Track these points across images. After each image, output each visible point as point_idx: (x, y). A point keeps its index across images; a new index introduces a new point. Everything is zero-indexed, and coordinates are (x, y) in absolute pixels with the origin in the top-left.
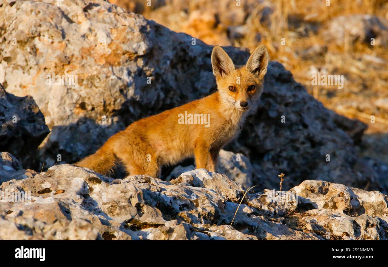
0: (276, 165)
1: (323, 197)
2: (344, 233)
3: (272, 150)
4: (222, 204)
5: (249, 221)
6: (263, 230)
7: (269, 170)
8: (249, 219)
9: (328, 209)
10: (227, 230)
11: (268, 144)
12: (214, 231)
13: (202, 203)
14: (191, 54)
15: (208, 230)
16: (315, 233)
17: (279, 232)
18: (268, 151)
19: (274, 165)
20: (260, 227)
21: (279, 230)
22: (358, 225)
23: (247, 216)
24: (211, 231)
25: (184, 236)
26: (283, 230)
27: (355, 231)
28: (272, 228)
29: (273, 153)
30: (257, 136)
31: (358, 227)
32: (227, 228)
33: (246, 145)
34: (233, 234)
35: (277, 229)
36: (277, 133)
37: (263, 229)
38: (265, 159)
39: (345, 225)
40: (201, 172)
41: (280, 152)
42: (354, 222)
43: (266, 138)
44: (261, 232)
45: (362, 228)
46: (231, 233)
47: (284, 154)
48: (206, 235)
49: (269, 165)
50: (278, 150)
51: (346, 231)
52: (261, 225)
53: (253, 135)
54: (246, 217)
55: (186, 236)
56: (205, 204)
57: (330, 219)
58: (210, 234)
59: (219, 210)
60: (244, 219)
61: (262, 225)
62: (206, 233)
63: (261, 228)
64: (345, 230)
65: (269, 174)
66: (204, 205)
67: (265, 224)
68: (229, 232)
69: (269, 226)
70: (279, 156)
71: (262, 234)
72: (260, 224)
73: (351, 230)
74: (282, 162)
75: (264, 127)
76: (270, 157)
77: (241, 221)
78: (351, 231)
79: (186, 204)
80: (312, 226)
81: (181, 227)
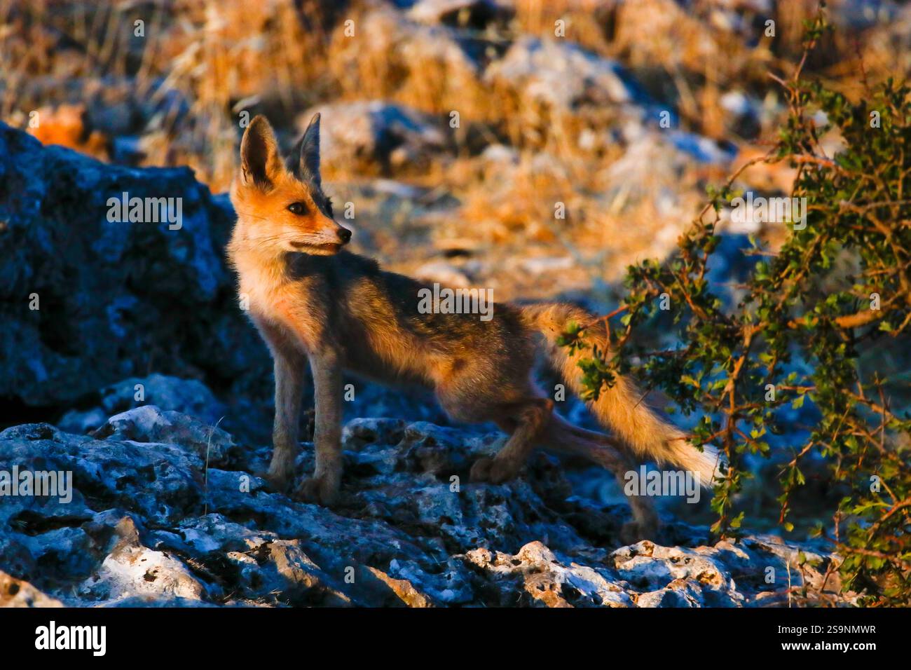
1: (392, 450)
2: (444, 519)
3: (247, 370)
4: (199, 473)
5: (255, 504)
6: (284, 521)
7: (244, 410)
8: (254, 500)
9: (407, 474)
10: (217, 523)
11: (240, 359)
12: (191, 527)
13: (161, 473)
14: (80, 185)
15: (178, 526)
16: (386, 523)
17: (315, 522)
19: (253, 400)
20: (279, 516)
21: (316, 519)
23: (250, 495)
24: (186, 527)
26: (323, 518)
27: (465, 514)
28: (301, 517)
29: (250, 376)
31: (470, 506)
32: (216, 520)
34: (229, 530)
35: (312, 518)
37: (285, 518)
39: (444, 503)
40: (149, 413)
43: (234, 347)
44: (280, 524)
45: (478, 506)
46: (226, 530)
48: (177, 535)
51: (448, 514)
52: (279, 511)
53: (210, 342)
54: (249, 497)
56: (168, 474)
57: (413, 492)
58: (183, 533)
59: (195, 483)
60: (243, 501)
61: (282, 511)
62: (177, 532)
63: (281, 518)
64: (445, 512)
65: (244, 418)
66: (166, 477)
67: (287, 509)
68: (222, 527)
69: (295, 512)
71: (283, 529)
72: (278, 508)
73: (455, 512)
76: (246, 384)
77: (240, 505)
78: (457, 514)
79: (130, 476)
80: (378, 508)
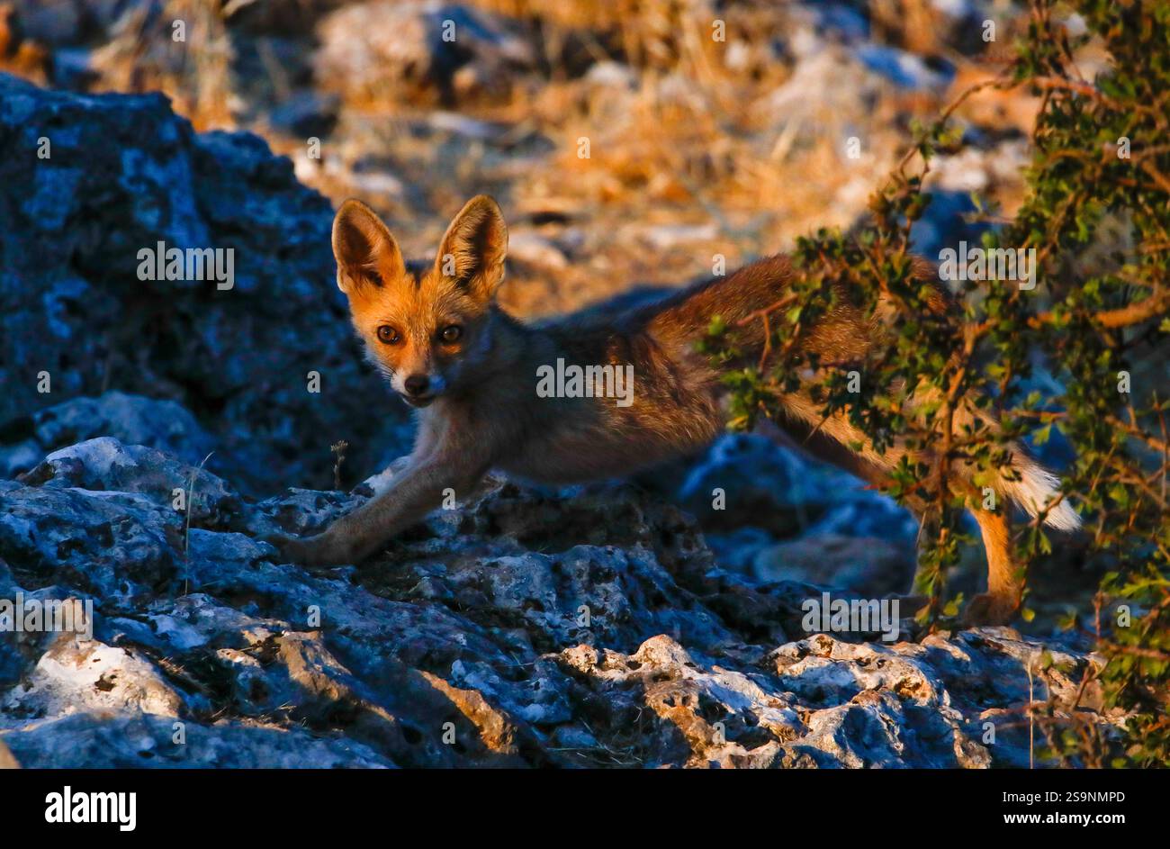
0: (263, 431)
2: (531, 603)
3: (247, 386)
4: (176, 534)
5: (257, 579)
6: (300, 604)
7: (242, 444)
8: (255, 574)
9: (475, 537)
10: (201, 607)
11: (236, 371)
12: (165, 613)
13: (122, 535)
15: (146, 611)
16: (445, 607)
17: (344, 606)
18: (236, 392)
19: (254, 431)
20: (292, 597)
21: (345, 602)
22: (566, 578)
23: (250, 567)
24: (157, 614)
26: (356, 602)
27: (560, 596)
28: (323, 598)
29: (249, 396)
30: (202, 349)
31: (567, 585)
32: (201, 603)
33: (171, 376)
34: (220, 618)
35: (339, 600)
36: (259, 338)
37: (300, 600)
38: (229, 412)
39: (530, 579)
40: (105, 448)
41: (272, 391)
42: (556, 568)
43: (227, 354)
44: (294, 609)
45: (578, 584)
46: (215, 617)
47: (282, 397)
48: (144, 625)
49: (242, 432)
50: (266, 385)
51: (535, 596)
52: (292, 591)
53: (192, 345)
54: (248, 569)
56: (132, 536)
57: (484, 564)
58: (154, 621)
59: (171, 550)
60: (241, 576)
61: (297, 590)
62: (144, 620)
63: (294, 600)
64: (531, 593)
65: (242, 456)
66: (129, 541)
67: (303, 587)
68: (209, 613)
69: (315, 592)
70: (268, 404)
71: (297, 616)
72: (291, 586)
73: (546, 592)
74: (279, 423)
75: (221, 323)
76: (243, 407)
77: (235, 581)
78: (548, 595)
79: (77, 539)
80: (435, 586)
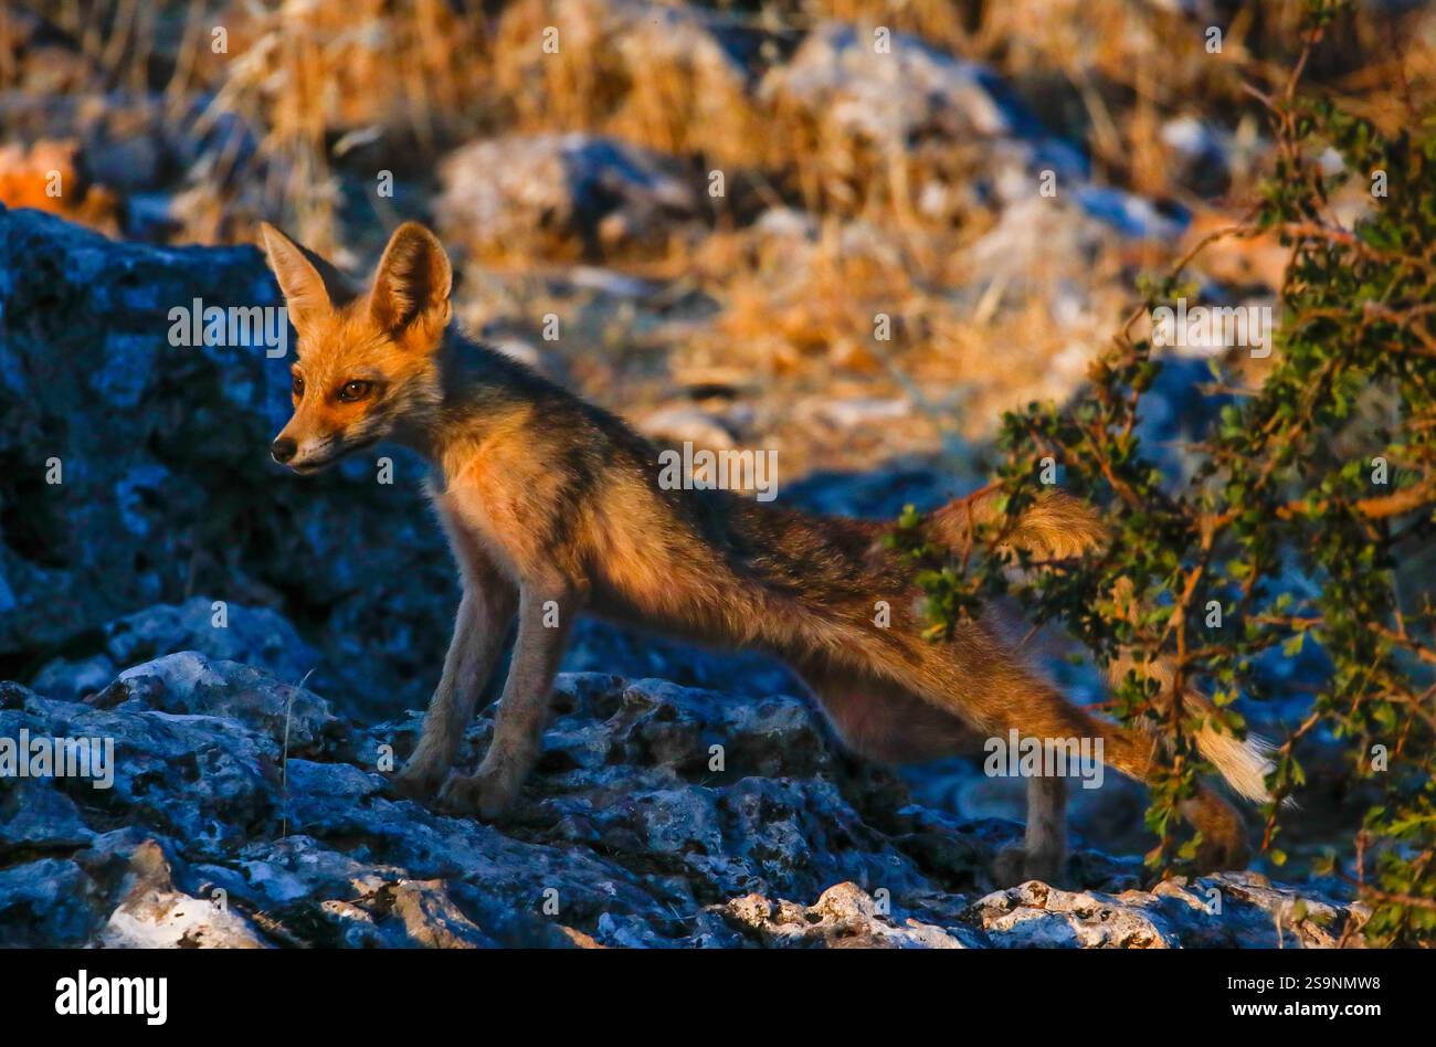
0: (375, 643)
1: (601, 727)
2: (691, 846)
3: (355, 591)
4: (273, 766)
5: (368, 819)
6: (418, 847)
7: (350, 659)
8: (367, 812)
9: (626, 768)
10: (303, 852)
11: (343, 573)
12: (260, 858)
13: (209, 767)
14: (71, 276)
15: (238, 857)
16: (591, 851)
17: (471, 850)
18: (343, 597)
19: (365, 643)
20: (411, 839)
21: (472, 845)
22: (733, 815)
23: (360, 804)
24: (250, 859)
25: (163, 881)
26: (485, 844)
27: (726, 836)
28: (447, 841)
29: (359, 602)
31: (734, 823)
32: (302, 847)
34: (325, 865)
35: (465, 842)
36: (372, 536)
37: (419, 842)
38: (336, 623)
39: (691, 818)
40: (188, 664)
41: (386, 596)
42: (721, 804)
43: (333, 553)
44: (411, 853)
45: (747, 823)
46: (319, 864)
47: (398, 604)
48: (235, 872)
49: (351, 645)
50: (379, 590)
51: (698, 837)
52: (410, 832)
54: (358, 807)
55: (169, 879)
56: (220, 768)
57: (637, 799)
58: (246, 868)
59: (266, 784)
60: (349, 815)
61: (415, 831)
62: (235, 867)
63: (411, 842)
64: (692, 833)
65: (350, 673)
66: (217, 774)
67: (423, 828)
68: (312, 859)
69: (437, 834)
70: (382, 612)
71: (416, 862)
72: (407, 827)
73: (710, 832)
74: (394, 633)
75: (326, 516)
76: (352, 616)
77: (342, 820)
78: (713, 836)
79: (155, 771)
80: (578, 826)
81: (152, 850)
